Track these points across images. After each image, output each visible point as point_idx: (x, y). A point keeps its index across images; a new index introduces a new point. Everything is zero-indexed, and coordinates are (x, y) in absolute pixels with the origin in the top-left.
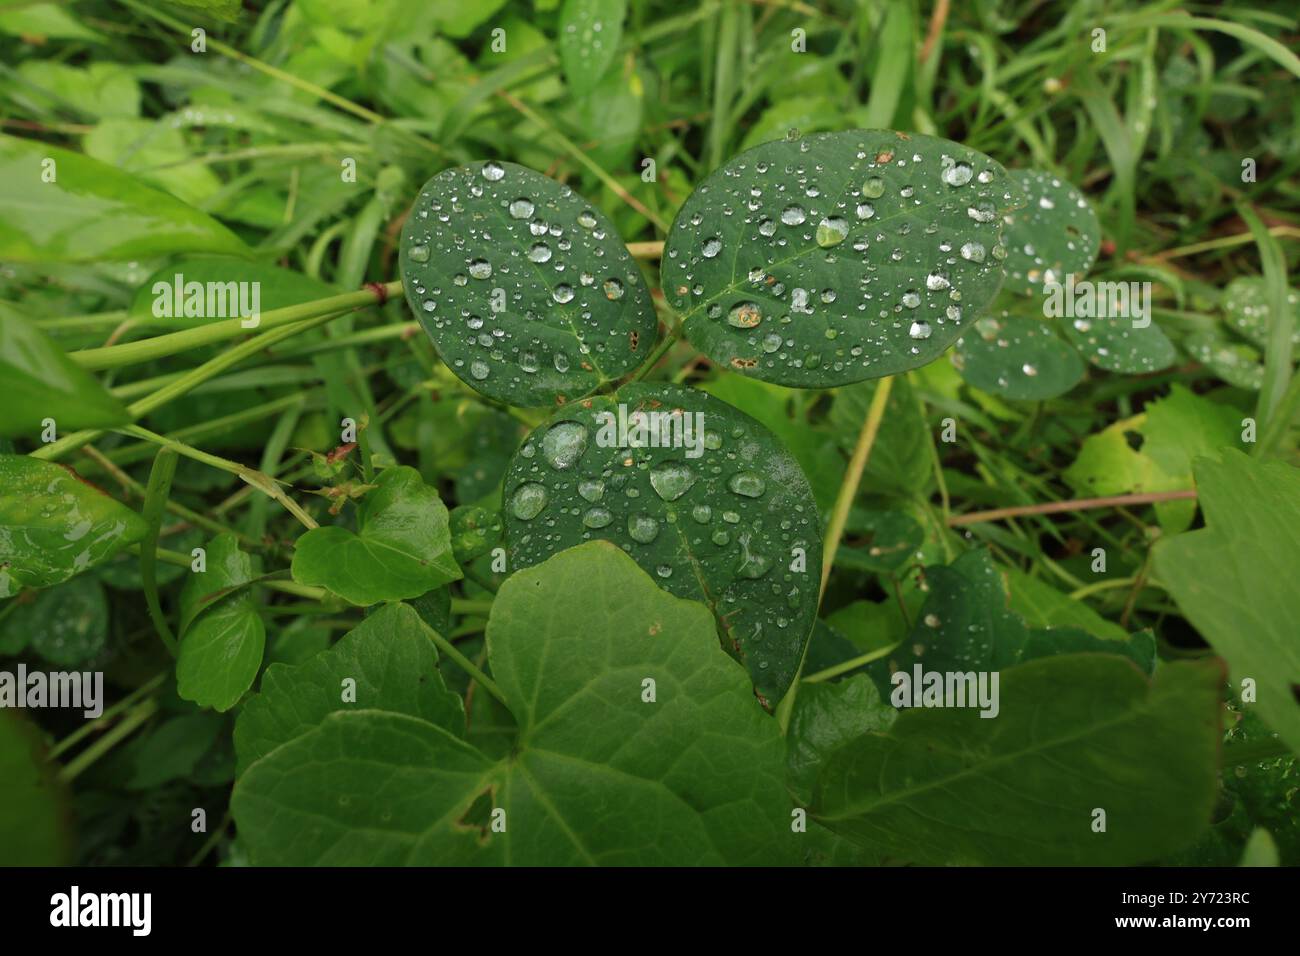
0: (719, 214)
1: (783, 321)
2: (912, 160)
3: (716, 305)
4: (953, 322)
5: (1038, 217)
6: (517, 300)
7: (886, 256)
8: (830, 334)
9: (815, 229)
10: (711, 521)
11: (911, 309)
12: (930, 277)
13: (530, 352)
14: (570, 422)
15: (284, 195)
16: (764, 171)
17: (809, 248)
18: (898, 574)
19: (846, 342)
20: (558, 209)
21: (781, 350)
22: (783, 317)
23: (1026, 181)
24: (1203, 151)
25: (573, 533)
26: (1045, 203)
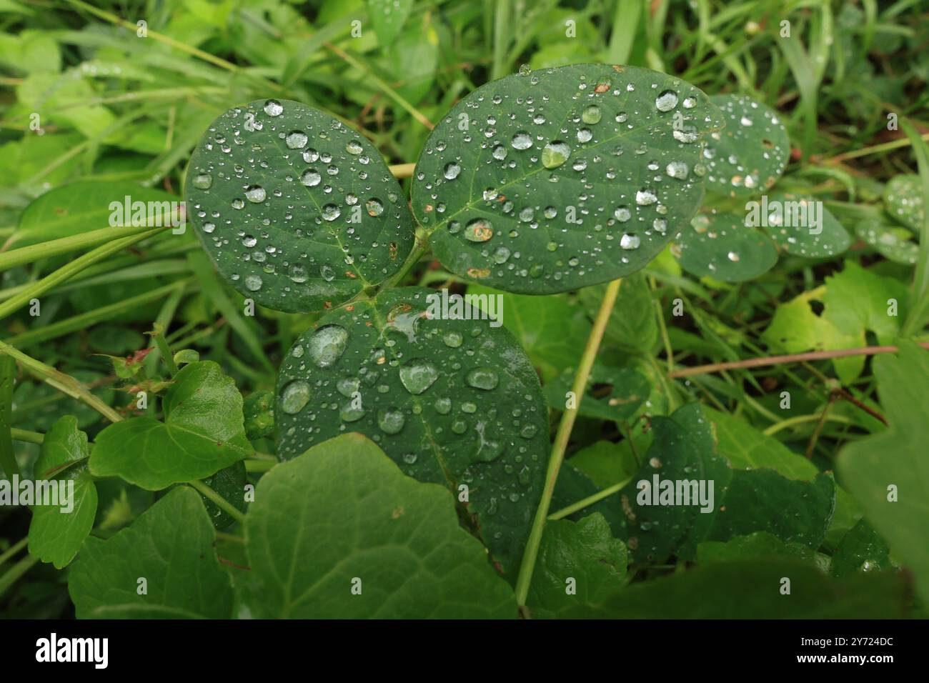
0: (459, 141)
1: (511, 235)
2: (626, 89)
3: (455, 222)
4: (659, 233)
5: (739, 133)
6: (288, 220)
7: (600, 175)
8: (552, 246)
9: (540, 152)
10: (451, 411)
11: (622, 223)
12: (639, 193)
13: (298, 265)
14: (334, 325)
15: (164, 129)
16: (499, 102)
17: (536, 169)
18: (631, 421)
19: (565, 254)
20: (329, 139)
21: (509, 261)
22: (511, 232)
23: (730, 104)
24: (867, 77)
25: (330, 425)
26: (745, 122)
